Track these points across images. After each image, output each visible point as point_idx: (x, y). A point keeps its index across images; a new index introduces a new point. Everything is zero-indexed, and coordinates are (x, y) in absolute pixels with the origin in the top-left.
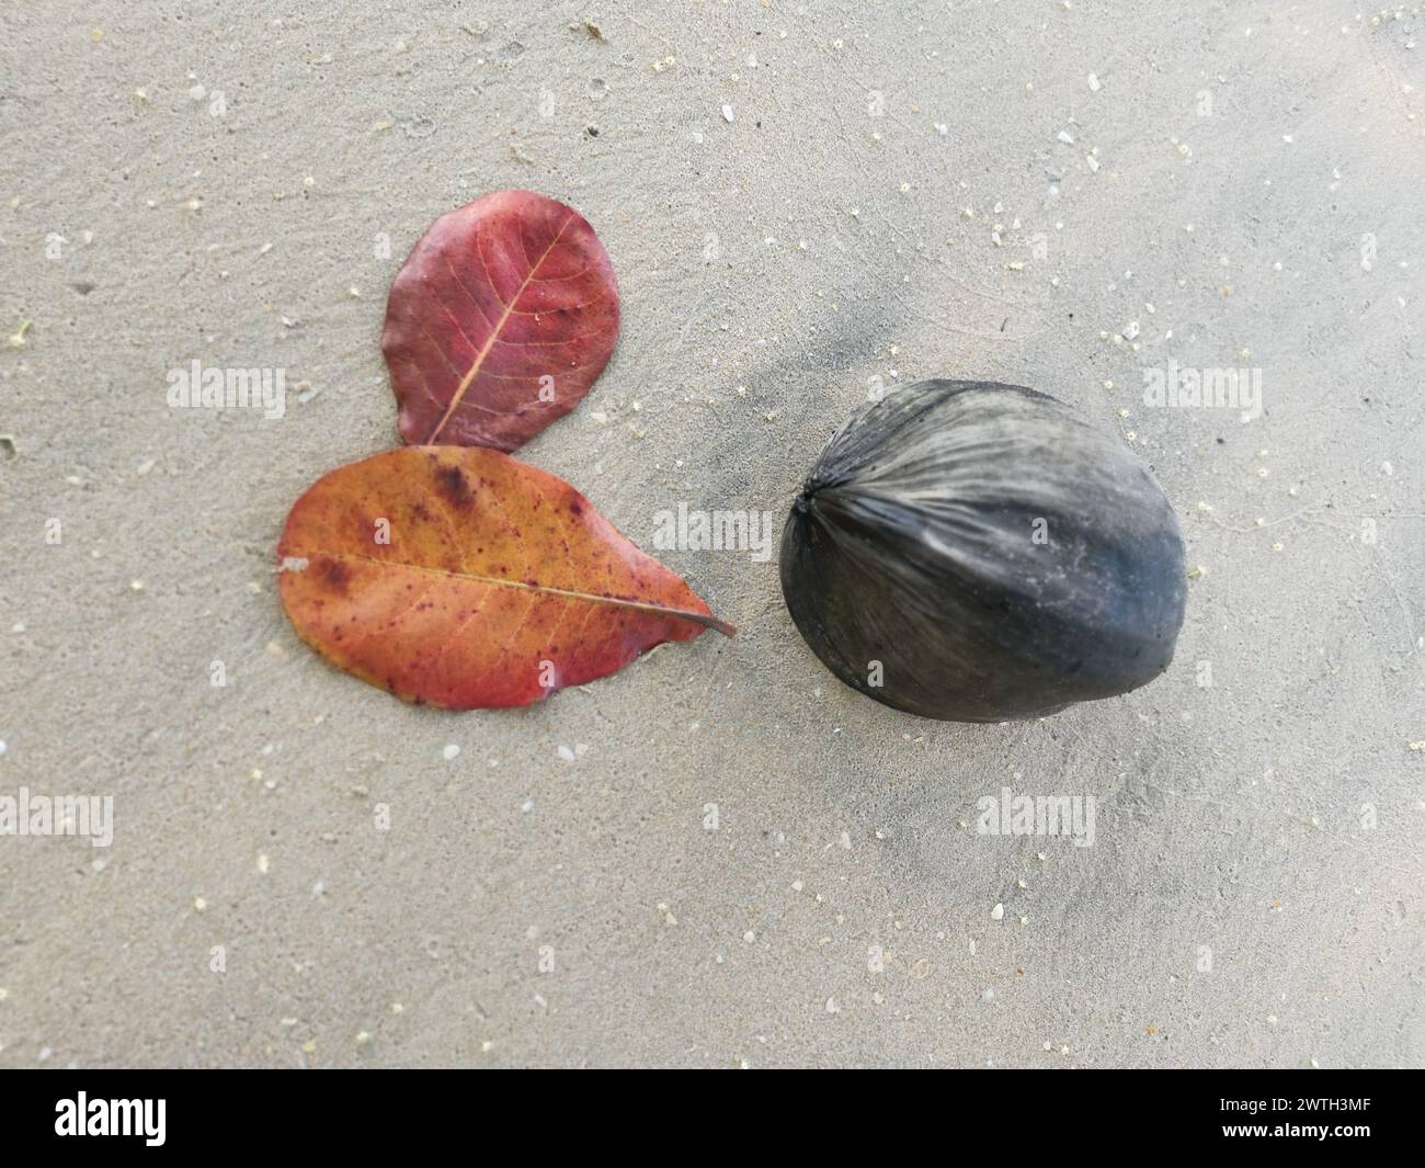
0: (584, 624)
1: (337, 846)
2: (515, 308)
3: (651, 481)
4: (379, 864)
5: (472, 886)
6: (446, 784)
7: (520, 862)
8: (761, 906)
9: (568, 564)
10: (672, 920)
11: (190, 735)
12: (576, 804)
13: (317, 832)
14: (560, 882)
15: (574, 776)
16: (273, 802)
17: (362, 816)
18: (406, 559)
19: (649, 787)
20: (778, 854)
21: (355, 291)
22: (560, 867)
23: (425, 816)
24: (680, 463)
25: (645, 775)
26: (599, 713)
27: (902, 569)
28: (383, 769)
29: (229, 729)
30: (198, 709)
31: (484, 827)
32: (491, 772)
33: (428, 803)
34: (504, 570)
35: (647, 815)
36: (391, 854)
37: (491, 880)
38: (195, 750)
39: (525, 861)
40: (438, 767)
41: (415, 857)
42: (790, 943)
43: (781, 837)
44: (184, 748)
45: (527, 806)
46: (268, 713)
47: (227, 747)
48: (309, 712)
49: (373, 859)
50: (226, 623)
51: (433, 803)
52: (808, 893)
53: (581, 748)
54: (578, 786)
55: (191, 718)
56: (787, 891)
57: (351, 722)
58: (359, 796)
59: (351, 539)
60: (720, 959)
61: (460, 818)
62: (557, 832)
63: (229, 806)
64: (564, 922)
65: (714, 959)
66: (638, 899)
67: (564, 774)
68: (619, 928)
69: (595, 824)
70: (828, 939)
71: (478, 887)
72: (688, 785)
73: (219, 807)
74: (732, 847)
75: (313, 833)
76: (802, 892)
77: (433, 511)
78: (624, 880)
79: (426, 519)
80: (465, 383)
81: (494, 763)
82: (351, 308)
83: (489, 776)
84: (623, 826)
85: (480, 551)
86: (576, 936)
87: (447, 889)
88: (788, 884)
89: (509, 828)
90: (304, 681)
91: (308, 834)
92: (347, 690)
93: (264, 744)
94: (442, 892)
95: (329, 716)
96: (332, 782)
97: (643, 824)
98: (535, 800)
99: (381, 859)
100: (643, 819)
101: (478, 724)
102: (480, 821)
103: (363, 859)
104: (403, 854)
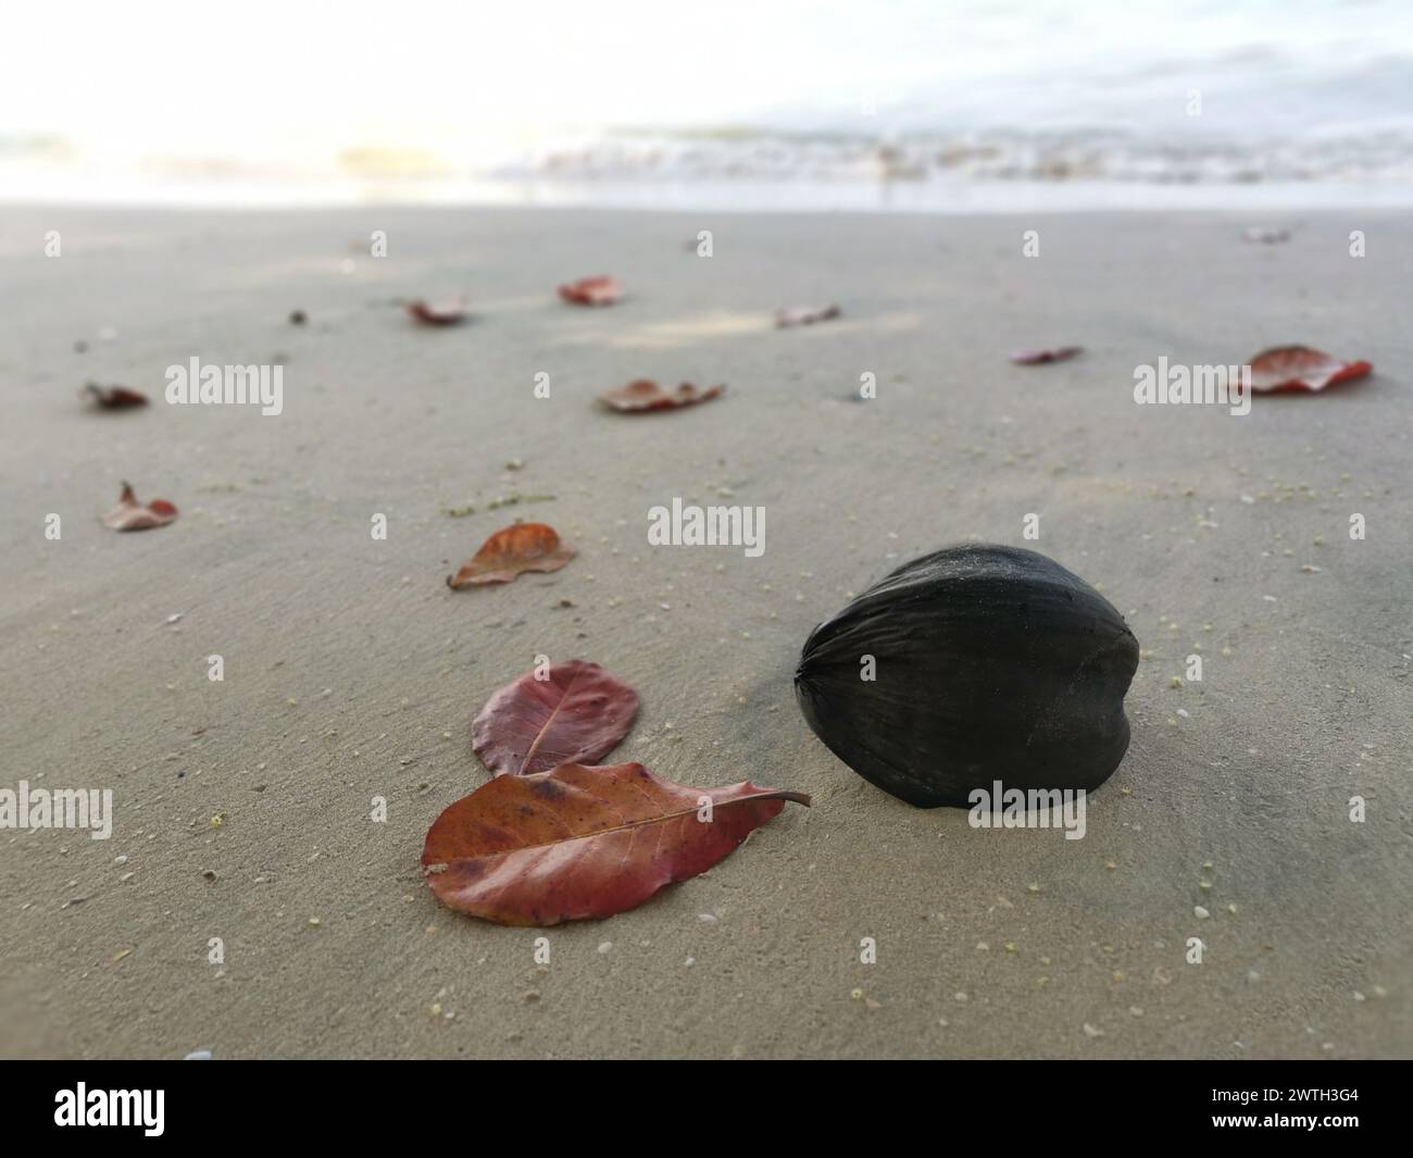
0: (682, 830)
1: (523, 1042)
2: (561, 710)
3: (698, 757)
4: (568, 1044)
5: (662, 1033)
6: (609, 970)
7: (701, 1002)
8: (957, 971)
9: (653, 804)
10: (874, 1004)
11: (372, 1003)
12: (734, 947)
13: (501, 1037)
14: (746, 1006)
15: (722, 930)
16: (454, 1027)
17: (539, 1014)
18: (524, 843)
19: (795, 917)
20: (946, 929)
21: (447, 735)
22: (741, 995)
23: (598, 997)
24: (716, 743)
25: (787, 911)
26: (724, 886)
27: (867, 622)
28: (548, 977)
29: (406, 989)
30: (375, 984)
31: (656, 987)
32: (645, 950)
33: (598, 987)
34: (604, 824)
35: (804, 937)
36: (576, 1033)
37: (679, 1022)
38: (377, 1012)
39: (706, 1001)
40: (597, 961)
41: (599, 1028)
42: (1008, 992)
43: (941, 916)
44: (368, 1013)
45: (690, 961)
46: (436, 970)
47: (406, 1001)
48: (471, 960)
49: (560, 1041)
50: (390, 925)
51: (602, 985)
52: (997, 949)
53: (721, 912)
54: (730, 935)
55: (370, 992)
56: (975, 953)
57: (512, 954)
58: (533, 998)
59: (477, 844)
60: (943, 1022)
61: (631, 988)
62: (726, 972)
63: (415, 1041)
64: (767, 1035)
65: (938, 1025)
66: (831, 998)
67: (712, 931)
68: (824, 1025)
69: (760, 956)
70: (1044, 979)
71: (667, 1032)
72: (830, 905)
73: (407, 1045)
74: (898, 935)
75: (497, 1039)
76: (991, 950)
77: (536, 809)
78: (809, 988)
79: (532, 814)
80: (535, 742)
81: (646, 943)
82: (448, 744)
83: (646, 953)
84: (785, 951)
85: (581, 820)
86: (784, 1042)
87: (639, 1041)
88: (973, 948)
89: (680, 982)
90: (463, 941)
91: (493, 1041)
92: (500, 937)
93: (437, 991)
94: (636, 1045)
95: (490, 956)
96: (505, 999)
97: (804, 944)
98: (694, 955)
99: (568, 1039)
100: (802, 940)
101: (622, 925)
102: (651, 986)
103: (550, 1044)
104: (586, 1028)
